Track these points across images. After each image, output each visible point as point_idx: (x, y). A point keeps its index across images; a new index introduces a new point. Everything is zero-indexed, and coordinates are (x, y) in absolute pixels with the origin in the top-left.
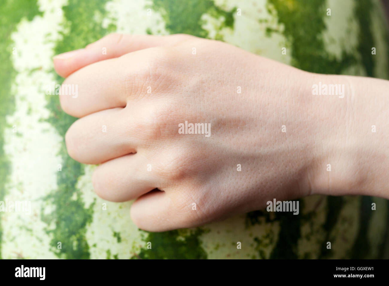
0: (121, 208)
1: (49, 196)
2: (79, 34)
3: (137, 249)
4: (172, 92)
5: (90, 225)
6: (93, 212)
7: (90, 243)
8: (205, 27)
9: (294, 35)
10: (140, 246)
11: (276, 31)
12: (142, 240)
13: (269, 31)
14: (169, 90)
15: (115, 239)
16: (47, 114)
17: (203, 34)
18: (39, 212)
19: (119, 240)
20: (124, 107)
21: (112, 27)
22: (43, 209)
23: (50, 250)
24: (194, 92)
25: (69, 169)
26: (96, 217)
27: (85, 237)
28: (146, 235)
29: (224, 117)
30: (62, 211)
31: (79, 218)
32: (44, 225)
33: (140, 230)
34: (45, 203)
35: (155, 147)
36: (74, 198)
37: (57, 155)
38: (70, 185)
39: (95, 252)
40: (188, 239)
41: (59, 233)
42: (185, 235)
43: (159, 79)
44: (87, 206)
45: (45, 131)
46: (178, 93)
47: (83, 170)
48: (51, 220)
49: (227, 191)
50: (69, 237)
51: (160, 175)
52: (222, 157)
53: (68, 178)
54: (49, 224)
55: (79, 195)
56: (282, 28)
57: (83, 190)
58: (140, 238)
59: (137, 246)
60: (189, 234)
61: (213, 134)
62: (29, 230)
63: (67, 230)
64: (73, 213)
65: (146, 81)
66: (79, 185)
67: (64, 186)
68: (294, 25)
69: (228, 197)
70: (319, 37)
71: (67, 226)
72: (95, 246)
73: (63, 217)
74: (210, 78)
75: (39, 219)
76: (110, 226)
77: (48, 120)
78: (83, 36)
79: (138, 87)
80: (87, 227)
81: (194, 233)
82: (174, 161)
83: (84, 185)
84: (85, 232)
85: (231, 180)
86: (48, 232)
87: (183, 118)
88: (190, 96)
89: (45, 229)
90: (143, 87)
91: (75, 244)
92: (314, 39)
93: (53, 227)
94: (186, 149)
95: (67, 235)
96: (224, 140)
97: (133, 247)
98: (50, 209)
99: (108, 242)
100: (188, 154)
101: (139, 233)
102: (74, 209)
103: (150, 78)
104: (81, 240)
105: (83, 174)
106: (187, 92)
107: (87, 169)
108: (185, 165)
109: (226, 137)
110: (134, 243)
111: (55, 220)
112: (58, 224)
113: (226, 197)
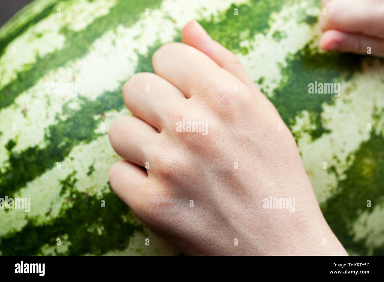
0: (114, 156)
1: (84, 99)
2: (221, 30)
3: (92, 192)
4: (223, 122)
5: (84, 144)
6: (95, 139)
7: (72, 154)
8: (297, 118)
9: (344, 191)
10: (96, 193)
11: (337, 175)
12: (102, 191)
13: (333, 169)
14: (223, 119)
15: (88, 170)
16: (144, 51)
17: (291, 121)
18: (67, 100)
19: (89, 174)
20: (187, 97)
21: (245, 51)
22: (71, 101)
23: (45, 129)
24: (235, 139)
25: (115, 98)
26: (94, 143)
27: (73, 147)
28: (108, 191)
29: (236, 174)
30: (80, 116)
31: (83, 132)
32: (60, 111)
33: (109, 183)
34: (77, 99)
35: (174, 141)
36: (96, 117)
37: (118, 81)
38: (103, 107)
39: (68, 162)
40: (128, 224)
41: (62, 126)
42: (130, 219)
43: (225, 105)
44: (97, 131)
45: (130, 59)
46: (226, 127)
47: (122, 108)
48: (68, 113)
49: (183, 218)
50: (65, 135)
51: (156, 160)
52: (205, 195)
53: (107, 102)
54: (63, 114)
55: (101, 119)
56: (343, 177)
57: (107, 120)
58: (102, 188)
59: (95, 190)
60: (132, 222)
61: (216, 175)
62: (49, 103)
63: (69, 130)
64: (84, 125)
65: (217, 97)
66: (108, 114)
67: (99, 103)
68: (353, 186)
69: (179, 222)
70: (359, 211)
71: (72, 128)
72: (72, 159)
73: (76, 120)
74: (256, 143)
75: (62, 104)
76: (95, 159)
77: (140, 56)
78: (222, 34)
79: (208, 95)
80: (82, 143)
81: (136, 225)
82: (174, 161)
83: (111, 117)
84: (77, 144)
85: (194, 215)
86: (57, 118)
87: (210, 143)
88: (230, 138)
89: (58, 114)
90: (210, 99)
91: (63, 143)
92: (355, 209)
93: (64, 118)
94: (189, 163)
95: (65, 132)
96: (218, 187)
97: (92, 188)
98: (75, 106)
99: (82, 166)
100: (187, 167)
101: (105, 184)
102: (88, 123)
103: (221, 98)
104: (69, 146)
105: (118, 111)
106: (232, 133)
107: (125, 110)
108: (177, 171)
109: (223, 187)
110: (96, 186)
111: (69, 116)
112: (68, 120)
113: (178, 220)
